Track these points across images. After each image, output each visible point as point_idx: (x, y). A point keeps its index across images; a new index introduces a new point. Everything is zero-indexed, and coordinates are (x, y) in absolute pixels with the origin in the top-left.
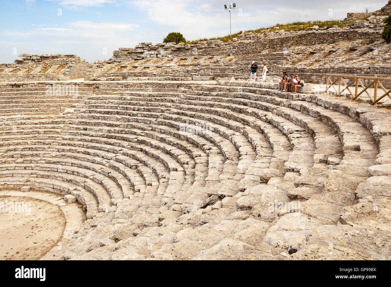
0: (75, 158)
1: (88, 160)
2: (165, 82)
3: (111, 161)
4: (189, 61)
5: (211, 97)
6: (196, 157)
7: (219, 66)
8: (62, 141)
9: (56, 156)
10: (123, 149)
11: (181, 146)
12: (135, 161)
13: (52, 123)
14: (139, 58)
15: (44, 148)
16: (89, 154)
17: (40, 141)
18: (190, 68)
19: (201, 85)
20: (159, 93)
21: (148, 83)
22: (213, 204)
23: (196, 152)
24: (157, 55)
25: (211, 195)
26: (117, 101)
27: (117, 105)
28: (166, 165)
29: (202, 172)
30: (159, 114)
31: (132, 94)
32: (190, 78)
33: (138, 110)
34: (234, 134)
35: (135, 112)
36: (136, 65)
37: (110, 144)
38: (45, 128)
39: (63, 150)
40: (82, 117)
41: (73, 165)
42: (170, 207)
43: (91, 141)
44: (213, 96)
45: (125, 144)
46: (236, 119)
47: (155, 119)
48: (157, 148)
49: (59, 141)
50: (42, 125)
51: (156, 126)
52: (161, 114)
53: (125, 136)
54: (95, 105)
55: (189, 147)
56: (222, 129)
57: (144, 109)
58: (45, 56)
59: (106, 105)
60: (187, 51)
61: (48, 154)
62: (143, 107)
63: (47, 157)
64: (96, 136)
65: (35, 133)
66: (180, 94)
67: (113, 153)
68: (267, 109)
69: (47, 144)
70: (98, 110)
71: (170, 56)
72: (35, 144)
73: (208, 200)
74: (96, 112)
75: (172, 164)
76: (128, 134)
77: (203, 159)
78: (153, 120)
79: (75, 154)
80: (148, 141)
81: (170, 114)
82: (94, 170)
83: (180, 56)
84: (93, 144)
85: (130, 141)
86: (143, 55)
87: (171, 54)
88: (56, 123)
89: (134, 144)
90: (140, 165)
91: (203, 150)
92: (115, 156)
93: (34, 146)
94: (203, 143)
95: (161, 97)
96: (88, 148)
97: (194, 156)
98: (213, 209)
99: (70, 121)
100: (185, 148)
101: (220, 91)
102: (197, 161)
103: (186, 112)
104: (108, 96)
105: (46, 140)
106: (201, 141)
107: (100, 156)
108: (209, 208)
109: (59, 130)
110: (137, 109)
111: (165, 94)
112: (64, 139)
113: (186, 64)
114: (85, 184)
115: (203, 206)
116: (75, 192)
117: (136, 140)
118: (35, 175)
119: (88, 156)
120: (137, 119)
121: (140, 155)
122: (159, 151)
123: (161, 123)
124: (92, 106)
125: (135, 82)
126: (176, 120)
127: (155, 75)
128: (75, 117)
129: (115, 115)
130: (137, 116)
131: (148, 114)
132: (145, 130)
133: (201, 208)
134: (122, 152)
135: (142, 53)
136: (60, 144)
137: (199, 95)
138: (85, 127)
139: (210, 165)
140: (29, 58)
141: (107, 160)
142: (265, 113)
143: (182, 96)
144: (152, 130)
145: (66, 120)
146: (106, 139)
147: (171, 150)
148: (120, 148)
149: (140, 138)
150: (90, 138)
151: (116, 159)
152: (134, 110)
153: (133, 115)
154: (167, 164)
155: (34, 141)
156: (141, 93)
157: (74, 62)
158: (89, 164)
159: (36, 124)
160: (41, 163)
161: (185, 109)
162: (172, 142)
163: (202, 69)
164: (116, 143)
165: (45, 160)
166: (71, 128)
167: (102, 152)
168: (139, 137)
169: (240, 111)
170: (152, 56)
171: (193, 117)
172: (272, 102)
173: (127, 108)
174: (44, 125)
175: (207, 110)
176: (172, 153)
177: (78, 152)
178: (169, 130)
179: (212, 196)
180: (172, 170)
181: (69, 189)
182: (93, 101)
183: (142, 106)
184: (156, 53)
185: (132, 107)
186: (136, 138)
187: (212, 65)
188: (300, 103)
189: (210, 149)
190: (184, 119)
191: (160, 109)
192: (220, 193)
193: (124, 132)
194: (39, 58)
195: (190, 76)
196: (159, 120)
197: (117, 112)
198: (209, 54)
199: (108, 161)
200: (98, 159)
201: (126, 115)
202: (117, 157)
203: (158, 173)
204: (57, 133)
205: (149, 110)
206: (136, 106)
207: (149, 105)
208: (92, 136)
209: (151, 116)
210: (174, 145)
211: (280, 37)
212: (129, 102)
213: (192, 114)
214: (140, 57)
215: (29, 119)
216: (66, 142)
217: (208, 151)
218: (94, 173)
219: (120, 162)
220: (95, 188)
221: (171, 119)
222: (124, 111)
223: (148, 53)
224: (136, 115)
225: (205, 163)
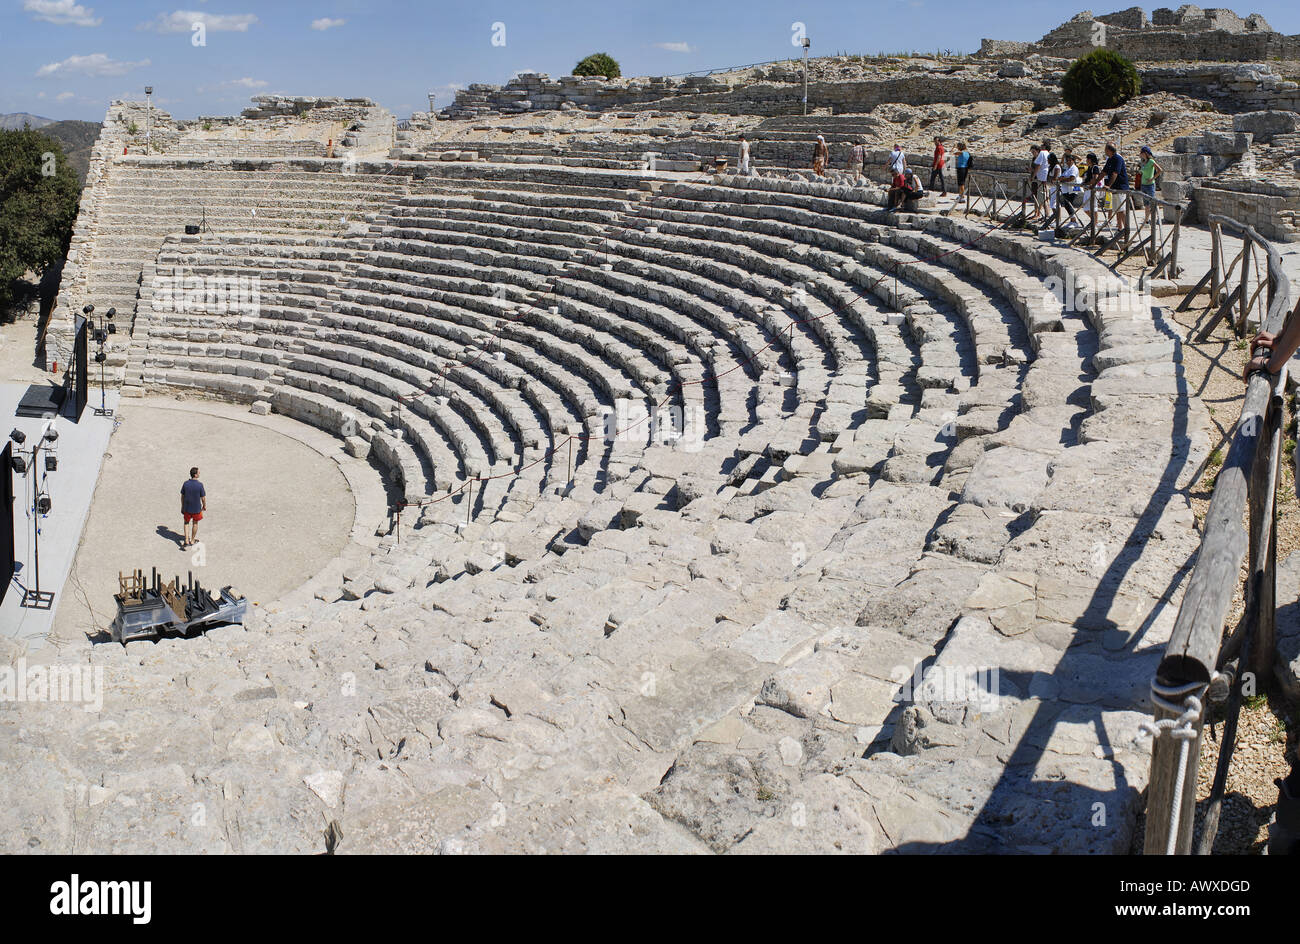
0: (370, 347)
2: (583, 170)
3: (455, 362)
4: (640, 123)
5: (702, 214)
7: (715, 138)
8: (340, 303)
9: (328, 339)
10: (483, 333)
12: (515, 367)
13: (323, 257)
14: (517, 110)
17: (294, 297)
19: (675, 184)
20: (571, 197)
21: (541, 172)
24: (560, 103)
26: (468, 211)
30: (570, 250)
31: (503, 198)
33: (519, 238)
34: (769, 308)
35: (512, 243)
36: (511, 125)
37: (452, 319)
38: (305, 267)
39: (344, 325)
40: (388, 248)
41: (366, 364)
43: (408, 309)
45: (490, 322)
46: (768, 272)
47: (562, 263)
48: (572, 338)
49: (336, 303)
50: (298, 260)
51: (565, 281)
52: (576, 250)
53: (488, 300)
54: (416, 219)
55: (657, 339)
56: (737, 294)
57: (533, 235)
59: (443, 221)
61: (311, 330)
62: (530, 231)
63: (308, 337)
64: (418, 297)
65: (283, 277)
66: (624, 202)
67: (461, 342)
68: (842, 249)
69: (309, 307)
70: (425, 231)
71: (593, 108)
72: (284, 305)
74: (418, 236)
75: (616, 380)
76: (494, 295)
78: (558, 265)
79: (370, 338)
80: (549, 318)
82: (413, 381)
83: (617, 110)
84: (413, 317)
86: (528, 104)
88: (331, 257)
89: (511, 325)
90: (529, 378)
91: (693, 347)
92: (465, 352)
94: (693, 330)
96: (401, 324)
99: (359, 254)
101: (723, 199)
103: (641, 248)
104: (446, 198)
105: (307, 298)
107: (428, 346)
109: (335, 276)
110: (515, 235)
112: (344, 298)
113: (634, 128)
114: (394, 414)
116: (371, 433)
117: (516, 313)
118: (281, 379)
119: (398, 345)
120: (517, 260)
121: (528, 353)
122: (577, 347)
123: (577, 273)
124: (408, 221)
125: (511, 166)
127: (557, 152)
128: (371, 246)
129: (463, 248)
130: (516, 252)
131: (543, 250)
132: (537, 289)
134: (480, 341)
135: (524, 98)
136: (338, 309)
138: (394, 271)
140: (272, 105)
141: (446, 360)
142: (841, 258)
143: (628, 208)
144: (554, 291)
145: (351, 252)
146: (441, 306)
147: (607, 344)
148: (477, 332)
149: (526, 309)
150: (406, 300)
151: (468, 358)
152: (508, 237)
153: (507, 249)
154: (601, 379)
155: (282, 296)
156: (527, 194)
157: (368, 116)
158: (400, 365)
159: (286, 256)
160: (294, 350)
161: (636, 242)
162: (607, 324)
163: (672, 144)
164: (467, 318)
165: (304, 344)
166: (363, 273)
167: (432, 337)
168: (523, 305)
169: (777, 252)
170: (547, 105)
172: (854, 232)
173: (491, 230)
174: (302, 261)
175: (694, 247)
176: (613, 351)
177: (379, 334)
178: (600, 294)
180: (617, 395)
181: (356, 423)
182: (413, 208)
183: (527, 228)
184: (557, 100)
185: (505, 228)
186: (516, 309)
188: (917, 234)
190: (636, 266)
191: (573, 238)
193: (483, 291)
196: (573, 265)
197: (468, 239)
199: (449, 362)
200: (428, 357)
201: (491, 248)
202: (470, 353)
204: (332, 281)
205: (545, 240)
206: (514, 228)
207: (546, 225)
208: (410, 295)
209: (552, 255)
210: (614, 332)
211: (853, 81)
212: (497, 214)
213: (655, 255)
214: (519, 107)
215: (271, 243)
216: (350, 305)
218: (416, 390)
219: (479, 368)
222: (485, 237)
223: (538, 97)
224: (514, 250)
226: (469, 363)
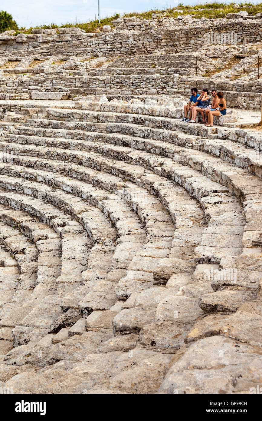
4: (25, 64)
5: (65, 131)
6: (40, 239)
7: (79, 74)
11: (12, 219)
18: (26, 78)
19: (47, 109)
22: (72, 326)
23: (38, 230)
25: (67, 309)
29: (50, 267)
32: (27, 96)
34: (107, 198)
44: (69, 128)
46: (110, 171)
55: (26, 221)
56: (86, 188)
60: (20, 46)
66: (8, 124)
68: (163, 153)
73: (61, 318)
77: (52, 243)
83: (8, 55)
91: (52, 227)
94: (52, 215)
97: (36, 239)
98: (71, 334)
100: (18, 223)
101: (81, 119)
102: (41, 247)
103: (20, 157)
106: (49, 210)
108: (64, 332)
113: (20, 69)
115: (52, 328)
133: (49, 333)
137: (43, 127)
139: (66, 254)
142: (161, 160)
161: (17, 153)
163: (47, 79)
169: (118, 157)
171: (32, 167)
172: (172, 140)
175: (58, 155)
179: (70, 310)
187: (66, 72)
188: (219, 143)
189: (64, 225)
190: (15, 170)
192: (83, 305)
195: (27, 92)
198: (61, 53)
211: (184, 27)
213: (30, 162)
217: (60, 229)
225: (56, 250)
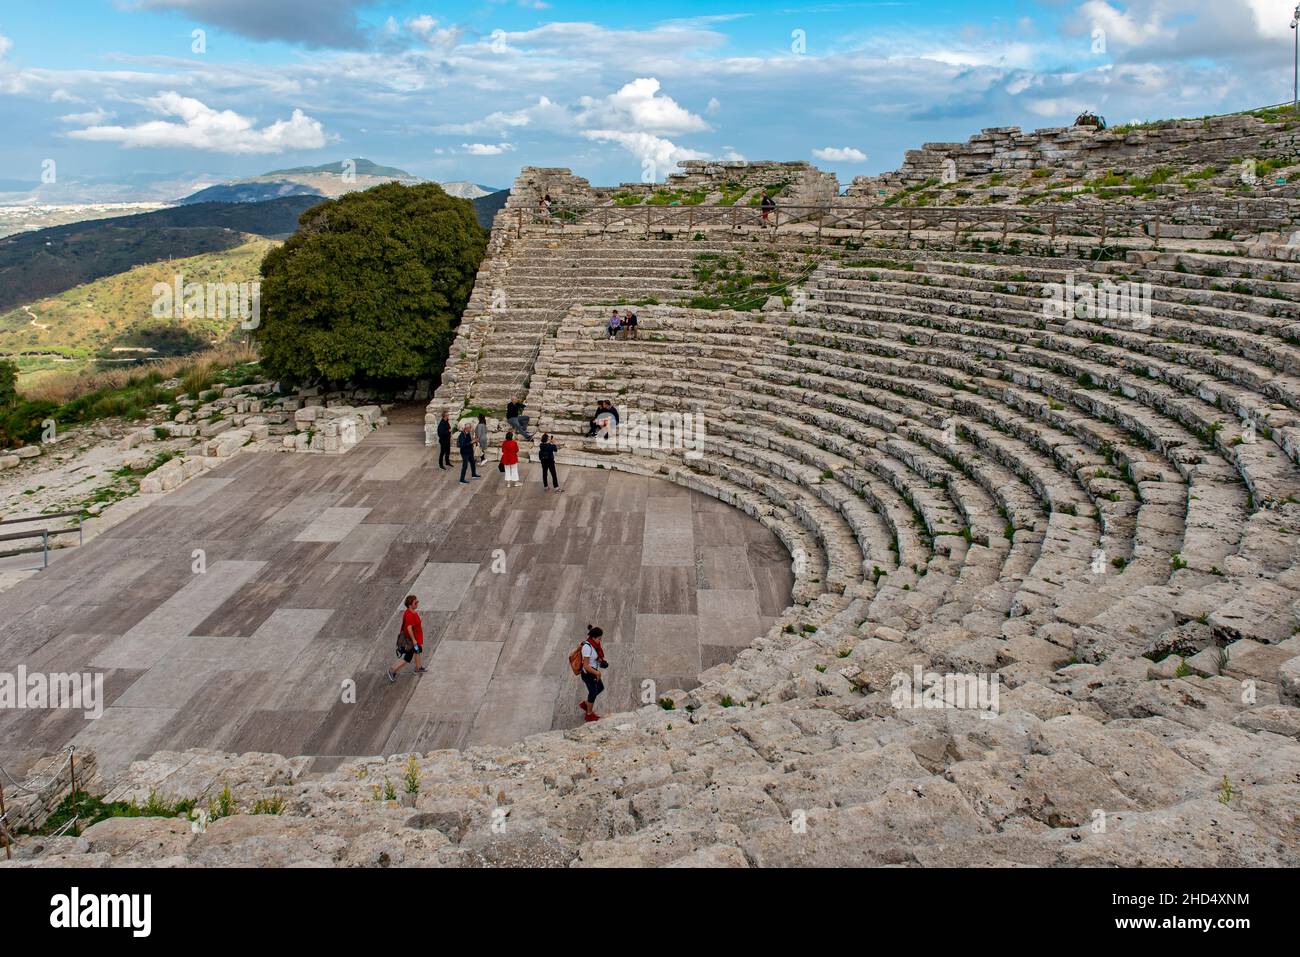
0: (781, 429)
1: (811, 441)
3: (872, 450)
6: (1146, 479)
8: (751, 380)
9: (733, 418)
10: (910, 421)
11: (1095, 436)
12: (942, 461)
13: (734, 330)
14: (980, 170)
15: (708, 392)
16: (814, 422)
17: (702, 373)
19: (1176, 254)
20: (1032, 269)
22: (1192, 654)
23: (1143, 463)
24: (1034, 160)
25: (1187, 621)
26: (903, 286)
27: (904, 297)
28: (1038, 489)
29: (1162, 533)
30: (1026, 332)
31: (949, 270)
32: (1140, 231)
33: (964, 315)
35: (954, 321)
36: (969, 188)
37: (878, 404)
38: (717, 342)
39: (752, 405)
40: (809, 323)
41: (773, 446)
42: (1040, 625)
43: (825, 390)
44: (1219, 288)
45: (917, 407)
47: (1013, 347)
48: (1017, 434)
49: (746, 380)
50: (709, 334)
51: (1016, 367)
52: (1032, 331)
53: (918, 384)
54: (843, 292)
57: (981, 312)
58: (736, 165)
59: (874, 294)
60: (1133, 149)
61: (716, 409)
62: (978, 308)
64: (839, 377)
65: (691, 351)
67: (882, 428)
69: (716, 384)
70: (851, 306)
71: (1076, 165)
72: (689, 380)
73: (1170, 636)
74: (844, 311)
75: (1058, 489)
76: (927, 379)
77: (1170, 492)
78: (1008, 347)
79: (779, 419)
80: (989, 408)
81: (1062, 333)
83: (1110, 166)
84: (830, 398)
85: (931, 401)
86: (993, 163)
87: (1077, 158)
88: (743, 331)
89: (944, 413)
90: (955, 475)
91: (1173, 465)
92: (886, 439)
93: (685, 385)
94: (1174, 439)
95: (1038, 281)
96: (815, 405)
97: (1137, 478)
98: (1186, 671)
99: (777, 329)
100: (1105, 444)
102: (1146, 494)
103: (1118, 332)
104: (881, 271)
105: (715, 374)
106: (1165, 431)
107: (845, 431)
108: (1172, 663)
109: (749, 351)
110: (959, 312)
111: (1052, 275)
112: (756, 375)
114: (798, 502)
115: (1152, 648)
116: (770, 521)
117: (950, 400)
119: (811, 429)
120: (958, 340)
121: (959, 447)
122: (1020, 445)
123: (1031, 358)
124: (835, 294)
126: (1081, 354)
128: (790, 320)
129: (895, 325)
130: (959, 332)
131: (992, 329)
132: (979, 374)
133: (1144, 655)
134: (906, 429)
135: (989, 156)
136: (747, 387)
137: (1167, 285)
138: (813, 348)
139: (1195, 516)
140: (700, 170)
141: (862, 447)
144: (1001, 377)
145: (768, 327)
146: (864, 389)
147: (1057, 445)
148: (901, 418)
149: (963, 396)
150: (823, 380)
151: (889, 447)
152: (951, 314)
153: (949, 328)
154: (1042, 486)
155: (688, 372)
156: (977, 267)
157: (802, 180)
158: (811, 451)
159: (697, 330)
161: (1114, 324)
162: (1063, 420)
163: (1181, 204)
164: (892, 402)
166: (778, 349)
167: (849, 421)
168: (960, 392)
170: (1018, 163)
171: (1141, 351)
173: (931, 306)
174: (714, 335)
175: (1193, 333)
176: (1063, 454)
177: (789, 414)
178: (1057, 383)
179: (1192, 624)
180: (1058, 507)
181: (755, 510)
182: (841, 282)
183: (976, 304)
184: (1030, 156)
185: (947, 304)
186: (951, 395)
187: (1219, 192)
189: (1193, 461)
190: (1109, 353)
191: (1031, 316)
192: (1218, 619)
193: (915, 374)
194: (723, 169)
196: (1027, 349)
197: (902, 315)
198: (1210, 159)
199: (866, 449)
200: (840, 441)
201: (928, 326)
202: (890, 442)
203: (1010, 511)
204: (743, 357)
205: (995, 318)
206: (958, 304)
207: (999, 301)
208: (829, 375)
209: (1003, 335)
210: (1069, 431)
212: (938, 289)
213: (1137, 341)
214: (982, 167)
215: (682, 316)
216: (761, 383)
217: (1188, 467)
219: (899, 459)
220: (824, 519)
221: (1066, 349)
222: (922, 315)
223: (1006, 155)
224: (957, 329)
225: (1177, 504)
226: (889, 453)
